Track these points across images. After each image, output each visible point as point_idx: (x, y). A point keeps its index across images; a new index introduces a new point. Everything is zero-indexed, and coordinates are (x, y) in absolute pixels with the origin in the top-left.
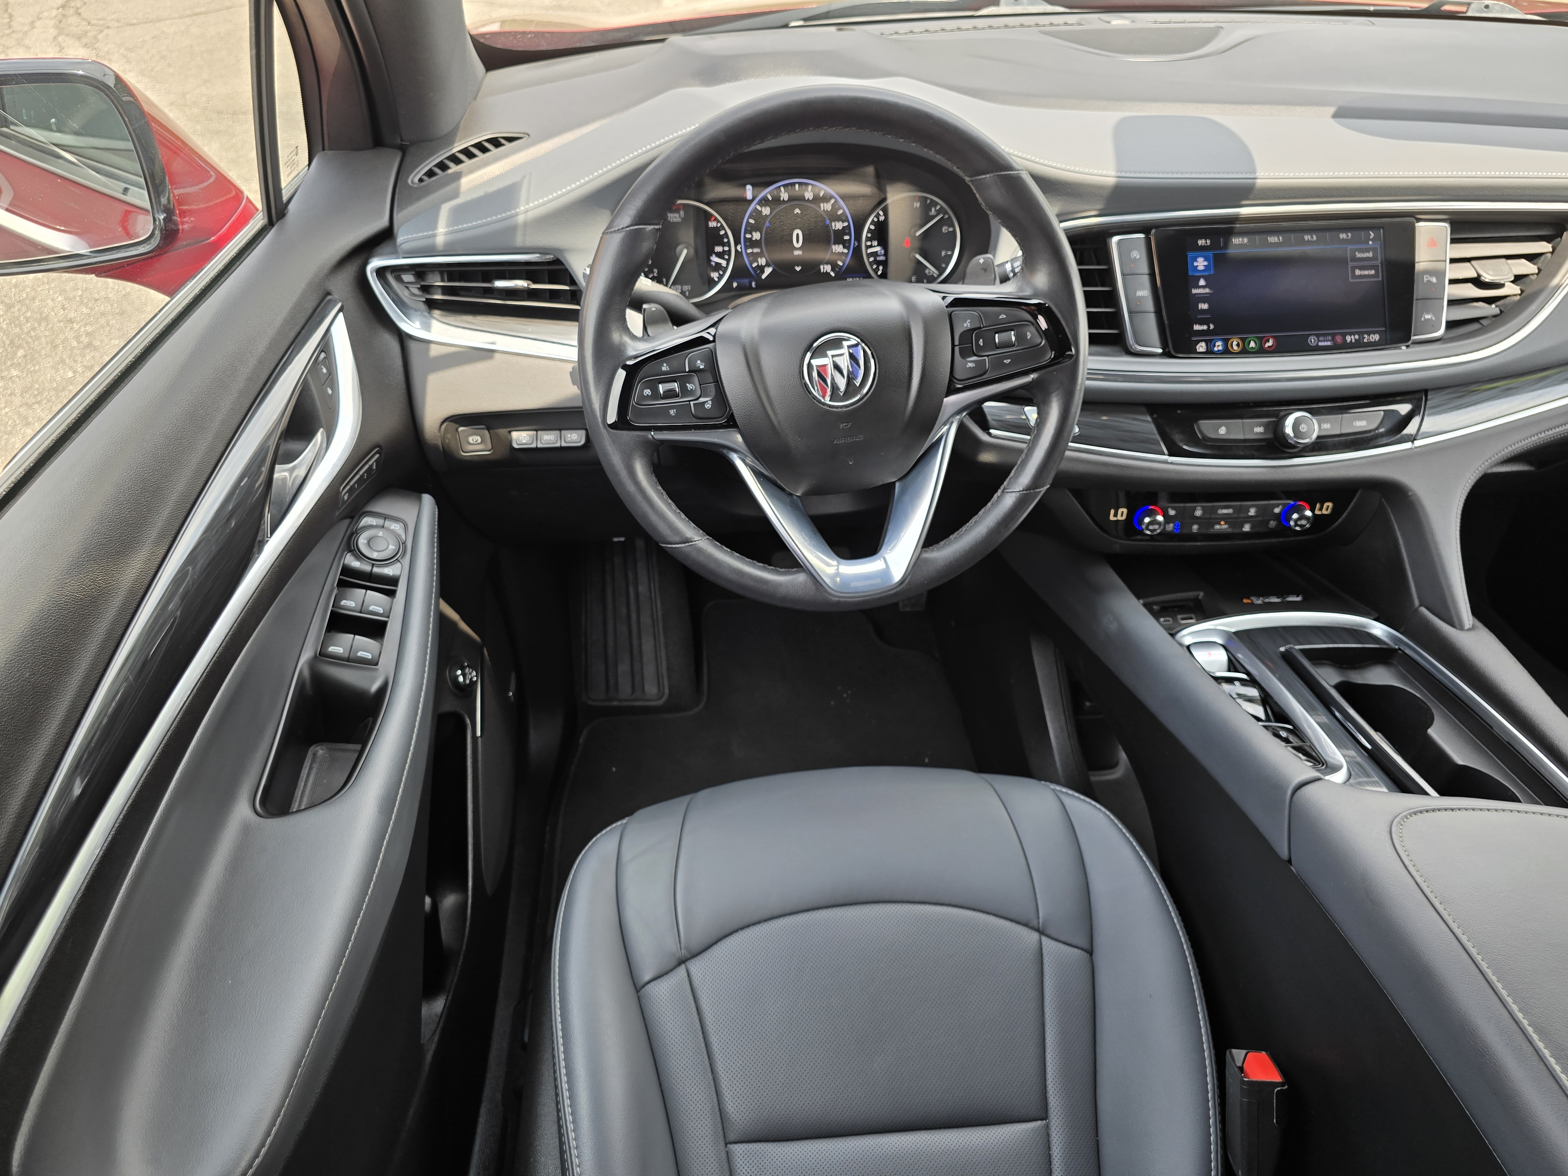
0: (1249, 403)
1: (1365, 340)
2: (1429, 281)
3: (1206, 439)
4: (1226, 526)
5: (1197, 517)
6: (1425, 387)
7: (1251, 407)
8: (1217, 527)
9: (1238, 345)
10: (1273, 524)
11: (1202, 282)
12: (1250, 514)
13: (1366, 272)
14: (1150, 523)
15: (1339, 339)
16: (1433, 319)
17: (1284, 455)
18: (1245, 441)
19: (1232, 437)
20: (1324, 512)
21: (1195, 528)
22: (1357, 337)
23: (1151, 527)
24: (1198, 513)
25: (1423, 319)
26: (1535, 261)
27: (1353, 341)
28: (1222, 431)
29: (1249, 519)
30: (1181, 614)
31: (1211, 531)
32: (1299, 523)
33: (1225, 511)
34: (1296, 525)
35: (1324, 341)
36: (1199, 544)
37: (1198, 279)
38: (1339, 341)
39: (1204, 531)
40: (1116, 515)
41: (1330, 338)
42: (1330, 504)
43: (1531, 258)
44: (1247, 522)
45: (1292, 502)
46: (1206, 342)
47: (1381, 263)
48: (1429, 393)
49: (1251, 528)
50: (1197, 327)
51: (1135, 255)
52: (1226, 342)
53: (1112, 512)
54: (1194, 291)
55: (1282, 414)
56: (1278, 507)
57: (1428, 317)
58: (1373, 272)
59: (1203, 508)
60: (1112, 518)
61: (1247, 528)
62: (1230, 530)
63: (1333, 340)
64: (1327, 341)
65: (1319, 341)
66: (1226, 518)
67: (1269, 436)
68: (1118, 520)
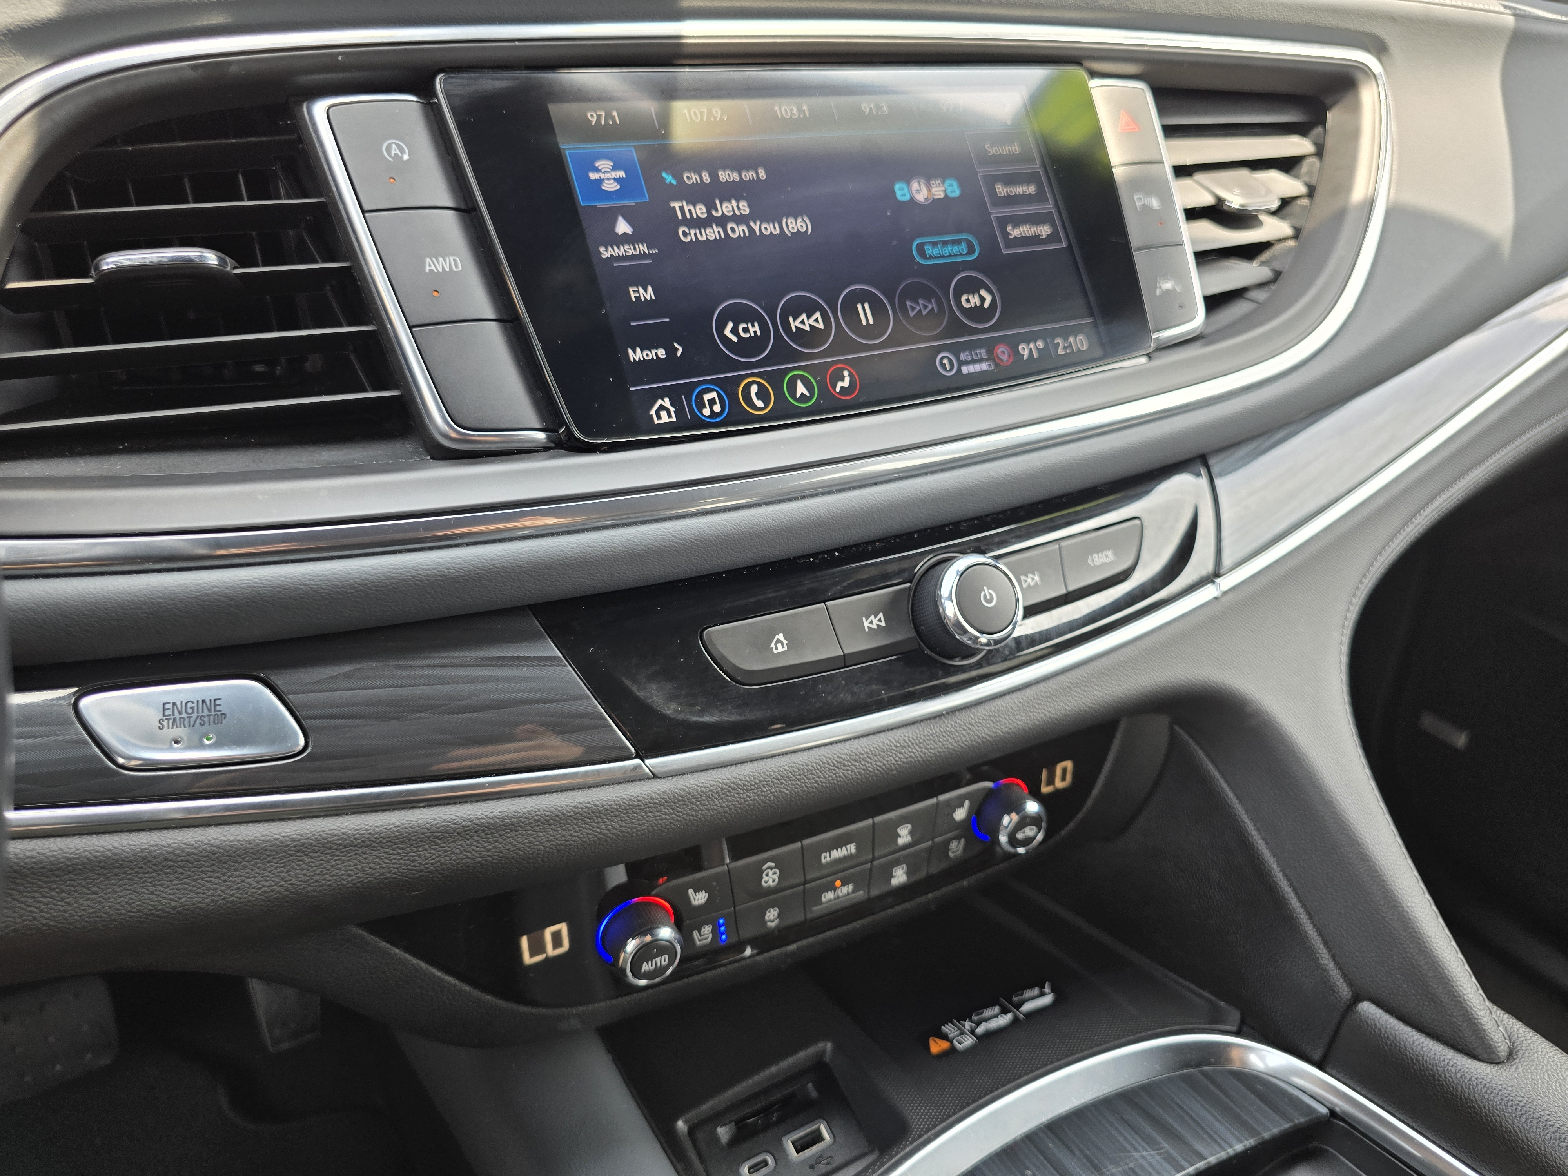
0: (830, 552)
1: (1061, 351)
2: (1145, 206)
3: (740, 677)
4: (846, 890)
5: (771, 891)
6: (1201, 452)
7: (839, 562)
8: (828, 896)
9: (763, 394)
10: (956, 848)
11: (623, 227)
12: (901, 841)
13: (1019, 190)
14: (643, 954)
15: (1003, 353)
16: (1178, 289)
17: (952, 679)
18: (845, 660)
19: (810, 657)
20: (1059, 784)
21: (772, 915)
22: (1040, 344)
23: (646, 967)
24: (770, 878)
25: (1158, 292)
26: (1294, 172)
27: (1035, 355)
28: (780, 645)
29: (899, 856)
30: (787, 1133)
31: (817, 910)
32: (1020, 836)
33: (837, 854)
34: (1013, 841)
35: (973, 362)
36: (792, 947)
37: (611, 216)
38: (1005, 358)
39: (798, 917)
40: (537, 947)
41: (982, 352)
42: (1069, 764)
43: (1287, 165)
44: (897, 863)
45: (989, 784)
46: (674, 395)
47: (1044, 165)
48: (1212, 462)
49: (908, 873)
50: (636, 355)
51: (395, 151)
52: (728, 387)
53: (524, 942)
54: (606, 253)
55: (921, 566)
56: (961, 805)
57: (1167, 285)
58: (1031, 189)
59: (780, 864)
60: (528, 959)
61: (899, 876)
62: (861, 894)
63: (991, 356)
64: (980, 361)
65: (961, 363)
66: (842, 869)
67: (904, 633)
68: (548, 960)
